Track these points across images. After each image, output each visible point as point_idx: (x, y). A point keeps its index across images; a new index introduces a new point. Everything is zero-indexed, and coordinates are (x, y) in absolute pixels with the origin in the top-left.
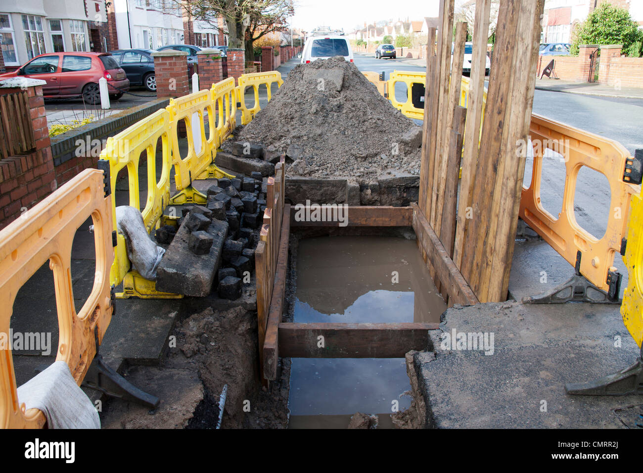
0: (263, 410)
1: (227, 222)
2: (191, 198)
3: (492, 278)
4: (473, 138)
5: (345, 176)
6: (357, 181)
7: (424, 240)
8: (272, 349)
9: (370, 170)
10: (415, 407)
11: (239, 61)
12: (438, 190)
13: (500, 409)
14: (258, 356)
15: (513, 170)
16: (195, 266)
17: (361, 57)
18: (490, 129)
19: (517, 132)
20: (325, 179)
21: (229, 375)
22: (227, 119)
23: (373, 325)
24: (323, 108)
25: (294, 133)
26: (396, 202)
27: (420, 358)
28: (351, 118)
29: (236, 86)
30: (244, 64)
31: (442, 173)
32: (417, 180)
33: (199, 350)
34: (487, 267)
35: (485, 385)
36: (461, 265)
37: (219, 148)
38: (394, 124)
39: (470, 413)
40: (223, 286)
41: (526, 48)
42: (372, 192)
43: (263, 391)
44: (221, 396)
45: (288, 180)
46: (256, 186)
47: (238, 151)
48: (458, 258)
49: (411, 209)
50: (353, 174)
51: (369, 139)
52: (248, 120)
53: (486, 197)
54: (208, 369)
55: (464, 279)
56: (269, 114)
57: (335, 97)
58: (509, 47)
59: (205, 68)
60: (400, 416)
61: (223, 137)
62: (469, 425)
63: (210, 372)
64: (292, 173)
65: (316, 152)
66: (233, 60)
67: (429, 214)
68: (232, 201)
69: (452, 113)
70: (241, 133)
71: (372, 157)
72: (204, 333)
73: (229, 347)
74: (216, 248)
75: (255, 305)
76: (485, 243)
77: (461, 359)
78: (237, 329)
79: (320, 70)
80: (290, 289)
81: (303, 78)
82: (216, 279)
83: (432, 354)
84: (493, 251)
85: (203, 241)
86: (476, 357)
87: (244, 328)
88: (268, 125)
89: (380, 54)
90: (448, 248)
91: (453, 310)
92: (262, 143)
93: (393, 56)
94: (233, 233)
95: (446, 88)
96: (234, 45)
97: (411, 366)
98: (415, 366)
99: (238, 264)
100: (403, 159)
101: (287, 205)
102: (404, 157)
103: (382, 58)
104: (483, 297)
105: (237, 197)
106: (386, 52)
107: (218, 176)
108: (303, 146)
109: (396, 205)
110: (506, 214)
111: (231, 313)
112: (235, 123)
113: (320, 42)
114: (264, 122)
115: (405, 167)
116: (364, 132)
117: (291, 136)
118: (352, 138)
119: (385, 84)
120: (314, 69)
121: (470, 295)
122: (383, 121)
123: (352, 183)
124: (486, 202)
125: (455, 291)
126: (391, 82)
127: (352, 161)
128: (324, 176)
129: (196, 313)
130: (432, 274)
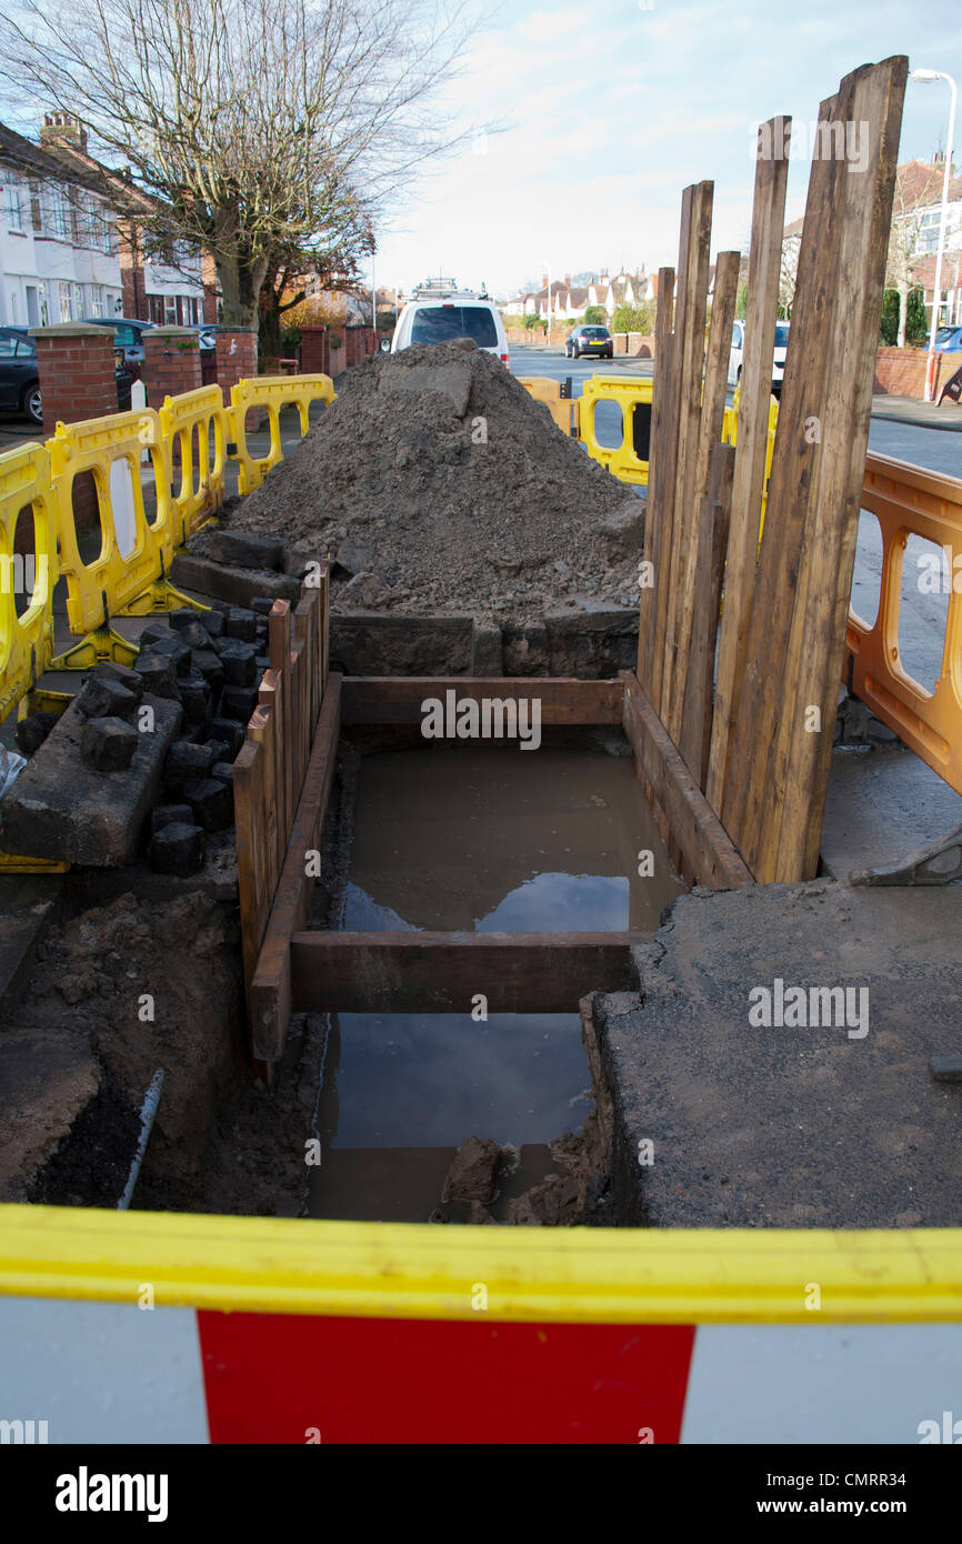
0: (254, 1132)
1: (180, 701)
2: (108, 655)
3: (784, 830)
4: (746, 511)
5: (469, 609)
6: (495, 621)
7: (647, 753)
8: (270, 987)
9: (529, 596)
10: (595, 1118)
11: (243, 355)
12: (676, 639)
13: (779, 1113)
14: (241, 1007)
15: (828, 579)
16: (93, 796)
17: (533, 355)
18: (784, 491)
19: (836, 492)
20: (424, 617)
21: (169, 1045)
22: (203, 479)
23: (509, 937)
24: (423, 455)
25: (353, 513)
26: (586, 669)
27: (606, 1005)
28: (487, 479)
29: (225, 406)
30: (255, 363)
31: (686, 598)
32: (634, 620)
33: (98, 989)
34: (775, 806)
35: (749, 1063)
36: (723, 805)
37: (182, 545)
38: (586, 493)
39: (709, 1125)
40: (162, 845)
41: (855, 297)
42: (530, 645)
43: (256, 1088)
44: (148, 1093)
45: (339, 618)
46: (260, 629)
47: (224, 552)
48: (716, 789)
49: (619, 685)
50: (487, 606)
51: (528, 526)
52: (255, 485)
53: (774, 646)
54: (117, 1031)
55: (729, 836)
56: (299, 470)
57: (451, 431)
58: (824, 302)
59: (161, 369)
60: (570, 1145)
61: (191, 521)
62: (705, 1150)
63: (123, 1039)
64: (348, 602)
65: (406, 555)
66: (231, 353)
67: (657, 694)
68: (193, 656)
69: (706, 458)
70: (236, 513)
71: (533, 568)
72: (113, 950)
73: (171, 982)
74: (146, 758)
75: (234, 888)
76: (771, 752)
77: (700, 1008)
78: (192, 942)
79: (418, 368)
80: (334, 864)
81: (379, 387)
82: (144, 828)
83: (635, 997)
84: (787, 765)
85: (113, 739)
86: (733, 1001)
87: (208, 941)
88: (296, 496)
89: (577, 347)
90: (695, 768)
91: (691, 899)
92: (281, 536)
93: (605, 353)
94: (195, 730)
95: (694, 404)
96: (233, 319)
97: (589, 1026)
98: (595, 1025)
99: (199, 798)
100: (604, 572)
101: (332, 674)
102: (606, 569)
103: (582, 357)
104: (766, 874)
105: (208, 648)
106: (591, 343)
107: (176, 607)
108: (376, 541)
109: (588, 676)
110: (812, 680)
111: (179, 906)
112: (222, 490)
113: (429, 313)
114: (288, 489)
115: (609, 591)
116: (516, 510)
117: (348, 519)
118: (489, 524)
119: (572, 406)
120: (405, 367)
121: (739, 872)
122: (561, 487)
123: (484, 624)
124: (774, 659)
125: (707, 863)
126: (585, 402)
127: (488, 575)
128: (422, 610)
129: (99, 906)
130: (665, 832)
